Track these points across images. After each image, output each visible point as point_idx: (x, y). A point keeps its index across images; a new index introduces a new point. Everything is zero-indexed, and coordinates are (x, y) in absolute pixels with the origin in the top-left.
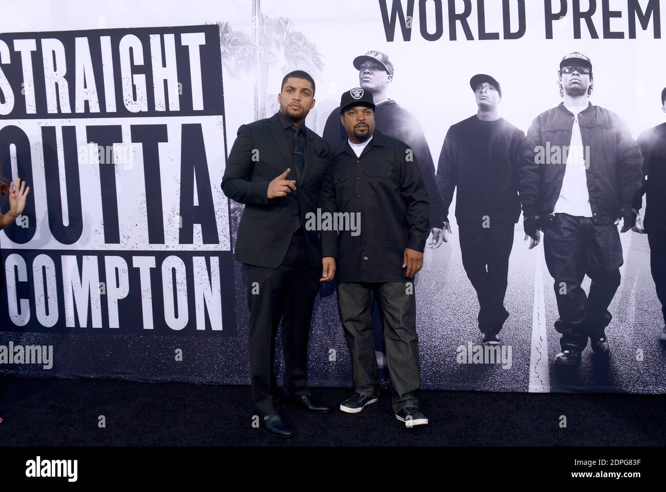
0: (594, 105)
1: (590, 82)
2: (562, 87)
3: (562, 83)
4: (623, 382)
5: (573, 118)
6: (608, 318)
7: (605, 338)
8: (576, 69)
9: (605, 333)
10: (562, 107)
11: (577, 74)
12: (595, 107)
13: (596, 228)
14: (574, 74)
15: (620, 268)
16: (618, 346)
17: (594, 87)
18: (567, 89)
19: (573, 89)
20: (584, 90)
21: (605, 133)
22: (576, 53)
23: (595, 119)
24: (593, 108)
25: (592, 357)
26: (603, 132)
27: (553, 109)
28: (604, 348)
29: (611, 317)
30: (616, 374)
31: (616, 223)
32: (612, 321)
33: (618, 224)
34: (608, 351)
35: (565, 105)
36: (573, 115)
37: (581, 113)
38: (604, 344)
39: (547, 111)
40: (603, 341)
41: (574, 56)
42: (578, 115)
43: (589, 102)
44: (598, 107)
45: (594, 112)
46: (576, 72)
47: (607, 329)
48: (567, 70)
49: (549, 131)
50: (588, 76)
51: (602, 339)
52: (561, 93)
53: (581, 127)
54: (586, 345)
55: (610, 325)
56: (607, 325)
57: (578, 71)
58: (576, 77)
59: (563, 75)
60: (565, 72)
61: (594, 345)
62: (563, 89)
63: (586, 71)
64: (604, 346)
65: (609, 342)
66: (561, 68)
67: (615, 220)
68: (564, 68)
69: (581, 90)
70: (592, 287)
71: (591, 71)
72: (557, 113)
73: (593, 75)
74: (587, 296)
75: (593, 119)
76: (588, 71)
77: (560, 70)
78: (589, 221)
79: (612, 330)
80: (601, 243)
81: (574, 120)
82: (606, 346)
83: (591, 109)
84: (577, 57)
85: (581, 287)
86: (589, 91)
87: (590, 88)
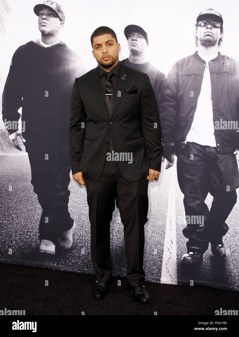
0: (222, 54)
1: (221, 34)
2: (197, 38)
3: (197, 35)
4: (236, 283)
5: (205, 65)
6: (226, 228)
7: (223, 245)
8: (209, 23)
9: (223, 241)
10: (196, 55)
11: (211, 28)
12: (224, 57)
13: (219, 156)
14: (208, 28)
15: (237, 190)
16: (233, 252)
17: (223, 40)
18: (201, 41)
19: (206, 41)
20: (215, 42)
21: (230, 78)
22: (211, 9)
23: (222, 67)
24: (222, 57)
25: (212, 258)
26: (228, 78)
27: (189, 57)
28: (221, 252)
29: (228, 229)
30: (230, 275)
31: (235, 153)
32: (228, 232)
33: (237, 154)
34: (225, 255)
35: (199, 53)
36: (204, 62)
37: (212, 61)
38: (222, 249)
39: (184, 58)
40: (221, 247)
41: (209, 12)
42: (209, 63)
43: (219, 52)
44: (226, 57)
45: (223, 61)
46: (209, 26)
47: (224, 237)
48: (202, 24)
49: (185, 75)
50: (219, 30)
51: (220, 245)
52: (196, 43)
53: (211, 72)
54: (207, 249)
55: (227, 235)
56: (224, 235)
57: (211, 26)
58: (209, 30)
59: (199, 28)
60: (200, 25)
61: (213, 250)
62: (198, 40)
63: (218, 25)
64: (221, 251)
65: (226, 248)
66: (198, 22)
67: (235, 151)
68: (200, 22)
69: (213, 41)
70: (214, 203)
71: (222, 25)
72: (192, 60)
73: (223, 29)
74: (209, 210)
75: (221, 66)
76: (220, 26)
77: (196, 24)
78: (213, 150)
79: (228, 239)
80: (222, 168)
81: (205, 66)
82: (223, 251)
83: (220, 58)
84: (211, 13)
85: (205, 202)
86: (219, 42)
87: (220, 40)
